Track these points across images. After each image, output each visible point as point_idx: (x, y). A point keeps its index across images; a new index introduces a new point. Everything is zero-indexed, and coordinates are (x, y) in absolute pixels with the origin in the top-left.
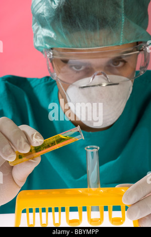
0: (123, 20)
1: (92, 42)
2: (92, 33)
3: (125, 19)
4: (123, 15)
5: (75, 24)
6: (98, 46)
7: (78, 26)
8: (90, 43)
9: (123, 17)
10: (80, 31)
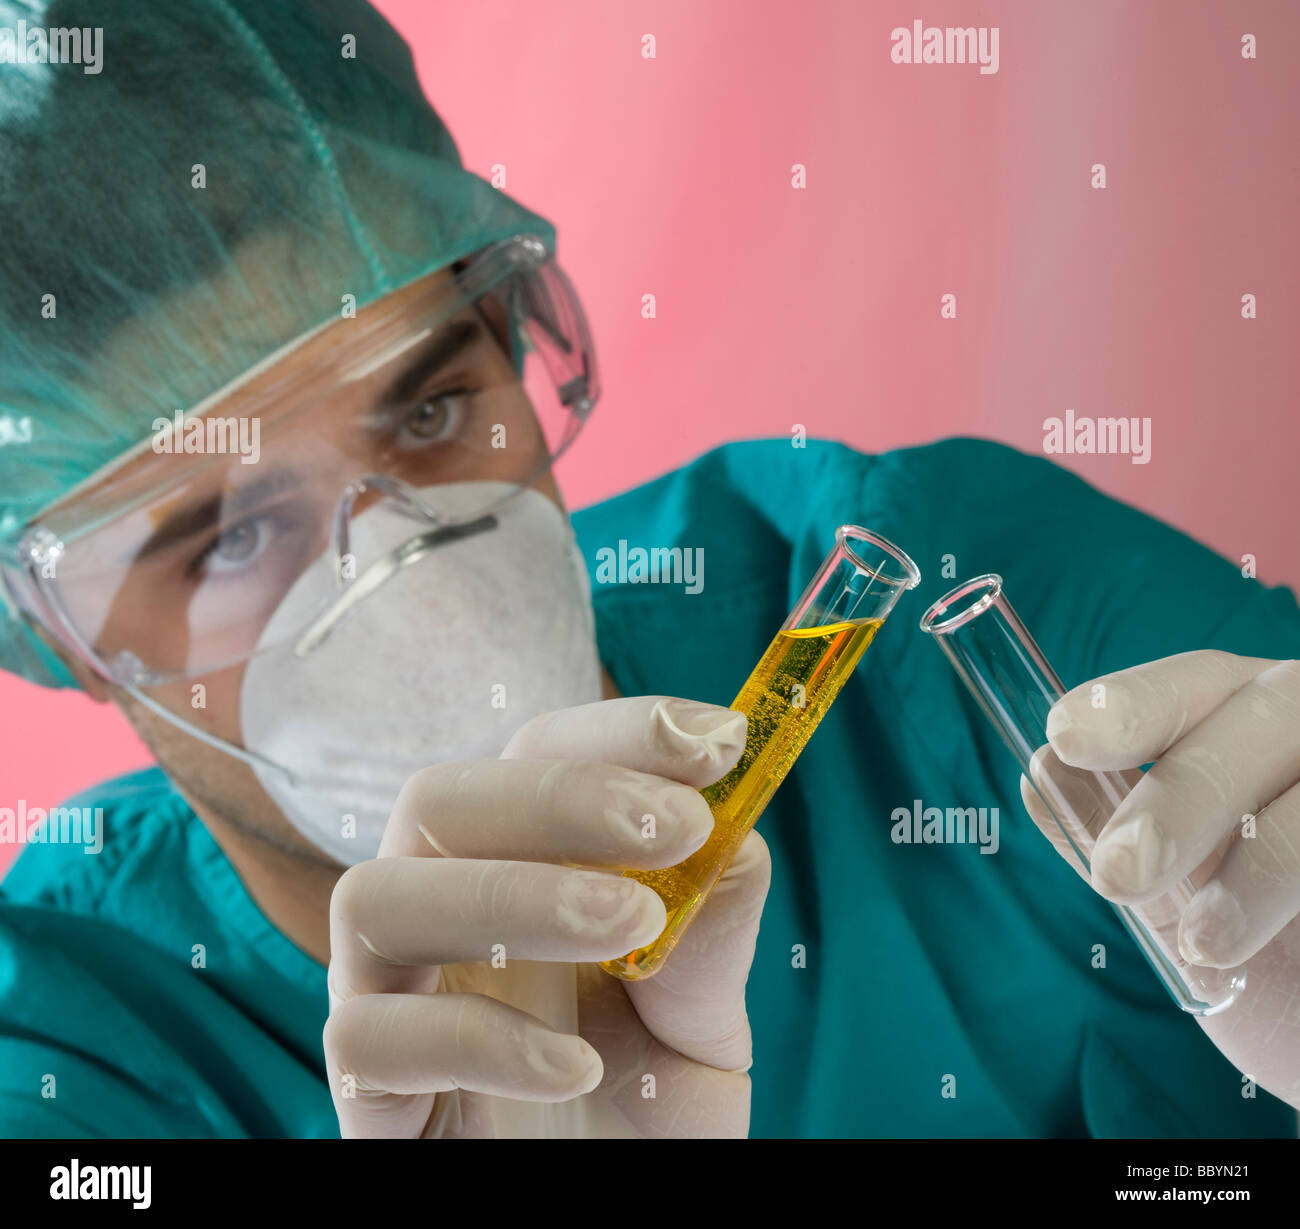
0: (321, 146)
1: (225, 338)
2: (204, 291)
3: (331, 140)
4: (306, 122)
5: (86, 290)
6: (271, 347)
7: (109, 291)
8: (222, 347)
9: (314, 133)
10: (129, 313)
